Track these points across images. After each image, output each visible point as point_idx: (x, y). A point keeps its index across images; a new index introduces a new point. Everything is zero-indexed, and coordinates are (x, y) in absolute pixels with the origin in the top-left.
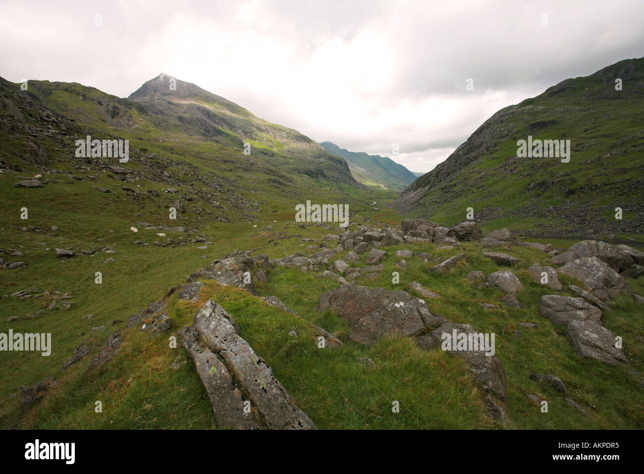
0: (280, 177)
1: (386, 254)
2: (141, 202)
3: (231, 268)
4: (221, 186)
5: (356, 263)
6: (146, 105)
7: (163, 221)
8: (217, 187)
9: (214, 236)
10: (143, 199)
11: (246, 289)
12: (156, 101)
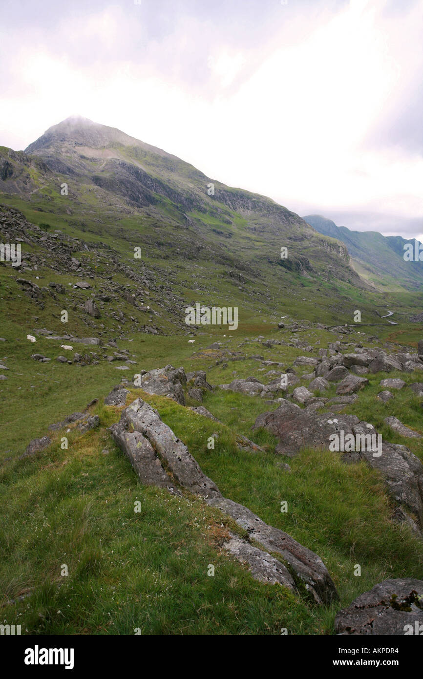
0: (240, 269)
1: (366, 383)
2: (40, 301)
3: (160, 379)
4: (151, 280)
5: (323, 392)
6: (49, 161)
7: (69, 329)
8: (147, 282)
9: (140, 353)
10: (44, 297)
11: (175, 399)
12: (64, 154)
